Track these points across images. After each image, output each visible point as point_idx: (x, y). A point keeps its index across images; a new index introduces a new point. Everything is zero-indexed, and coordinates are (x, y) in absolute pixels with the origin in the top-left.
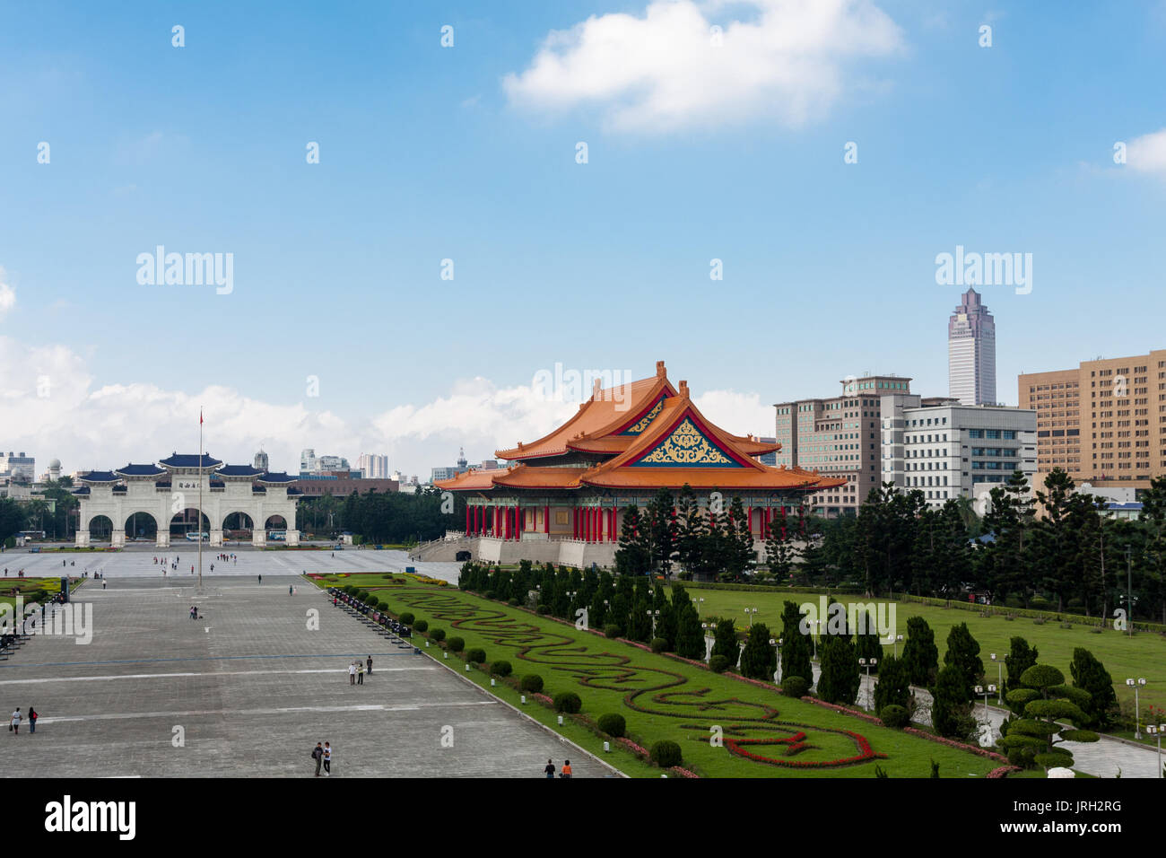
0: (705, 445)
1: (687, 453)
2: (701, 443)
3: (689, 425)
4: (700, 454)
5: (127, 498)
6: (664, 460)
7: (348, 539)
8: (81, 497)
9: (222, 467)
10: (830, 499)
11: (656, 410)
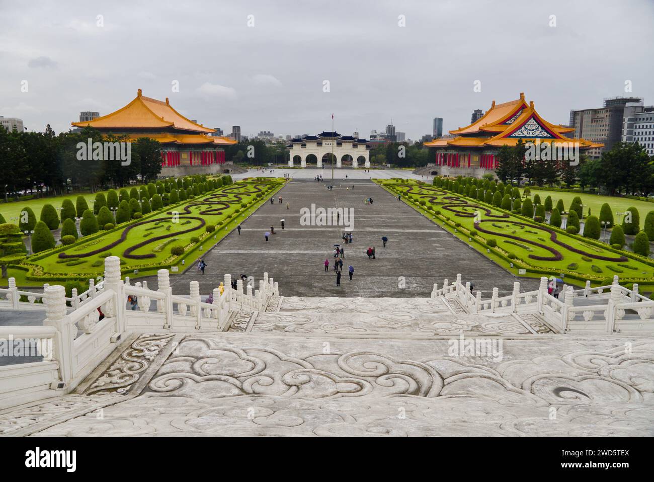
0: (540, 129)
1: (531, 132)
2: (538, 128)
3: (533, 121)
4: (537, 133)
5: (306, 149)
6: (521, 135)
7: (389, 165)
8: (290, 149)
9: (341, 137)
10: (596, 153)
11: (519, 114)
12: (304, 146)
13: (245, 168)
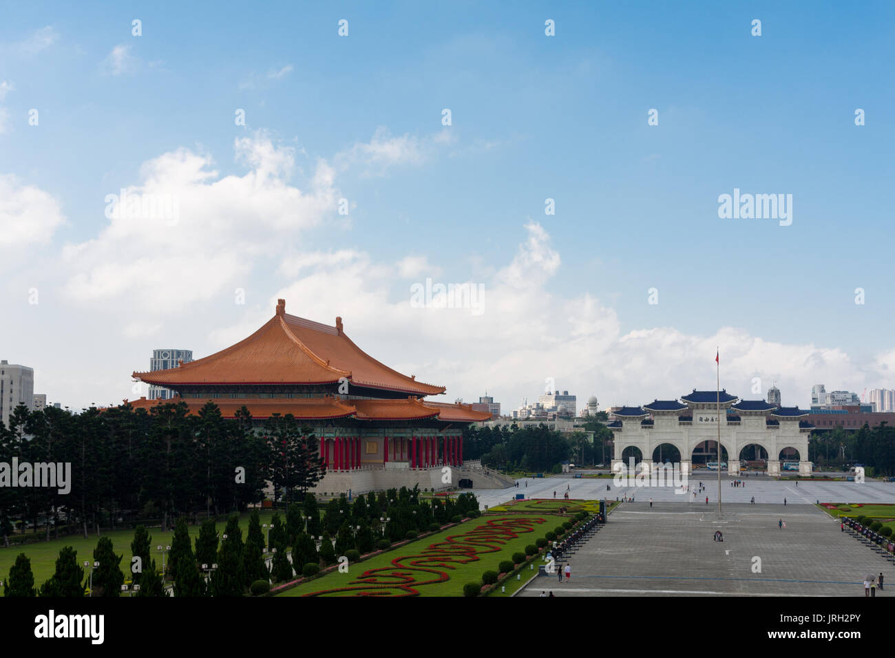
5: (654, 430)
8: (614, 430)
9: (738, 402)
12: (648, 424)
13: (508, 478)
